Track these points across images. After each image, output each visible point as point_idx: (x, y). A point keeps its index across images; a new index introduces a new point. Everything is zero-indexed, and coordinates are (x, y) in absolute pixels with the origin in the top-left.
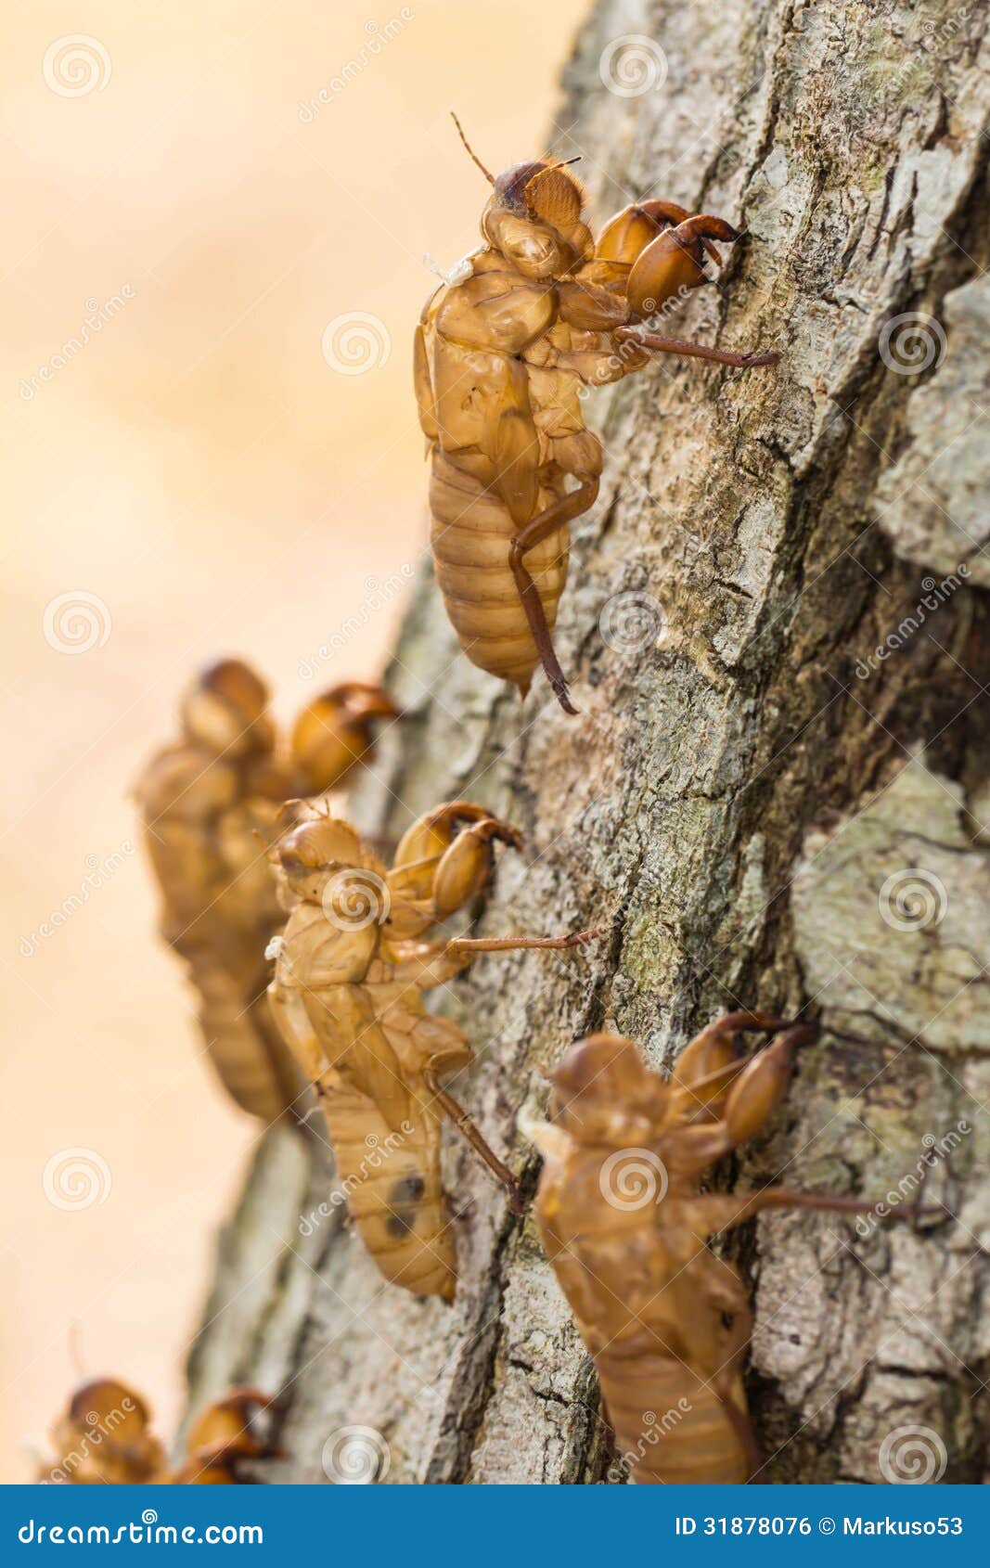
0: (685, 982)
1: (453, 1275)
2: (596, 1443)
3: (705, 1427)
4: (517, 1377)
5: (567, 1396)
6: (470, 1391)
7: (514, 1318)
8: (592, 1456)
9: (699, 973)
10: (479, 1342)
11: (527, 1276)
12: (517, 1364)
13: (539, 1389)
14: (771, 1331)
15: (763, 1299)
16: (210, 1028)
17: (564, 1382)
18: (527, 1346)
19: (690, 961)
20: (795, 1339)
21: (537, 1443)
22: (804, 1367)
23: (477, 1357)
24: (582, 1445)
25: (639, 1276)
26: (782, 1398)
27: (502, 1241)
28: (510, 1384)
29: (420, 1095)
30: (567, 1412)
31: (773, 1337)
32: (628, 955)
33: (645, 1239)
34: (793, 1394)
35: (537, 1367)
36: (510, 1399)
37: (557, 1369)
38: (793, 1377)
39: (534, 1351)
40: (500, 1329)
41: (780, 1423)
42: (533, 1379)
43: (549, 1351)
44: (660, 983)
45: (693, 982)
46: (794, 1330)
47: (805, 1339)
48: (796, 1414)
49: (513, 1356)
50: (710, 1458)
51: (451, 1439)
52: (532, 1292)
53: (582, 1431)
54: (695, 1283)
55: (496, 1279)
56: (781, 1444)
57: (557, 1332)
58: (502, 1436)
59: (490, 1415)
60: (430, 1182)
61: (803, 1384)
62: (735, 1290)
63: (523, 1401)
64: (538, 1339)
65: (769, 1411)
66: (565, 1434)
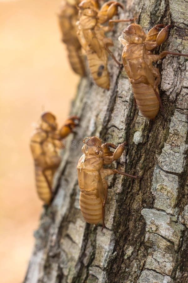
0: (151, 23)
1: (109, 85)
2: (133, 108)
3: (151, 97)
4: (120, 99)
5: (128, 101)
6: (111, 104)
7: (119, 89)
8: (132, 111)
9: (153, 21)
10: (113, 95)
11: (122, 81)
12: (120, 97)
13: (124, 101)
14: (164, 83)
15: (163, 77)
16: (70, 57)
17: (128, 99)
18: (122, 94)
19: (151, 20)
20: (169, 84)
21: (123, 111)
22: (170, 88)
23: (113, 98)
24: (131, 109)
25: (140, 66)
26: (166, 94)
27: (118, 77)
28: (119, 101)
29: (104, 51)
30: (128, 104)
31: (165, 84)
32: (141, 22)
33: (141, 60)
34: (168, 93)
35: (123, 97)
36: (118, 104)
37: (127, 97)
38: (168, 90)
39: (123, 94)
40: (117, 92)
41: (166, 99)
42: (122, 99)
43: (126, 94)
44: (146, 25)
45: (152, 23)
46: (168, 82)
47: (170, 83)
48: (168, 97)
49: (119, 96)
50: (152, 103)
51: (108, 113)
52: (123, 84)
53: (131, 106)
54: (150, 70)
55: (117, 83)
56: (166, 103)
57: (127, 90)
58: (117, 110)
59: (115, 107)
60: (105, 67)
61: (170, 92)
62: (157, 73)
63: (121, 104)
64: (124, 92)
65: (164, 97)
66: (128, 107)
